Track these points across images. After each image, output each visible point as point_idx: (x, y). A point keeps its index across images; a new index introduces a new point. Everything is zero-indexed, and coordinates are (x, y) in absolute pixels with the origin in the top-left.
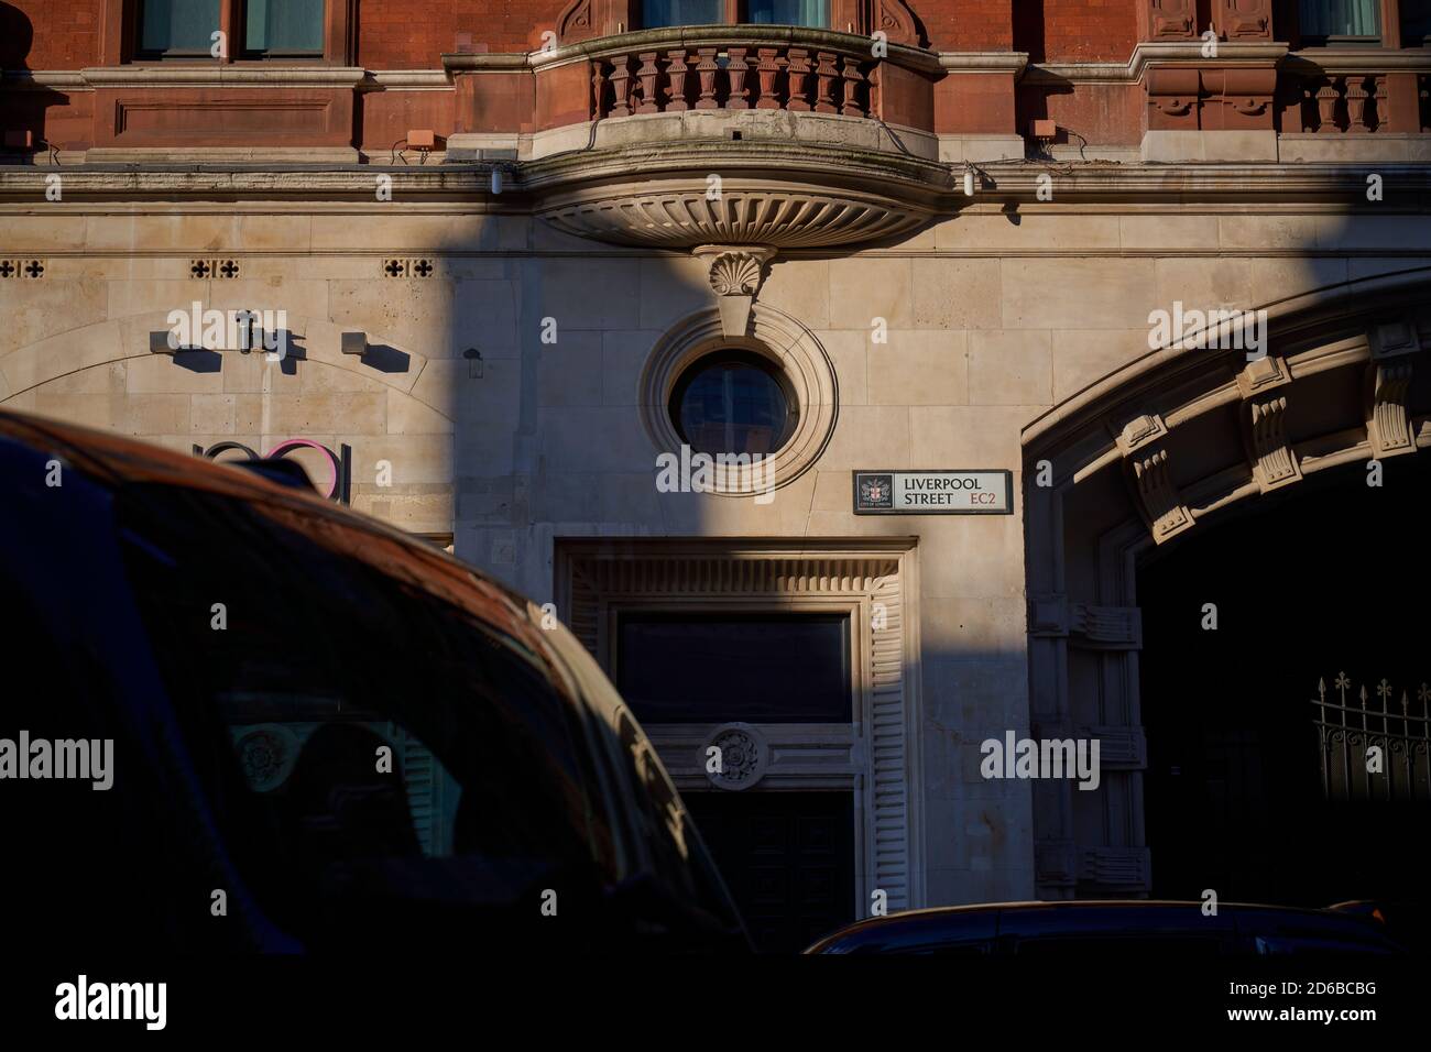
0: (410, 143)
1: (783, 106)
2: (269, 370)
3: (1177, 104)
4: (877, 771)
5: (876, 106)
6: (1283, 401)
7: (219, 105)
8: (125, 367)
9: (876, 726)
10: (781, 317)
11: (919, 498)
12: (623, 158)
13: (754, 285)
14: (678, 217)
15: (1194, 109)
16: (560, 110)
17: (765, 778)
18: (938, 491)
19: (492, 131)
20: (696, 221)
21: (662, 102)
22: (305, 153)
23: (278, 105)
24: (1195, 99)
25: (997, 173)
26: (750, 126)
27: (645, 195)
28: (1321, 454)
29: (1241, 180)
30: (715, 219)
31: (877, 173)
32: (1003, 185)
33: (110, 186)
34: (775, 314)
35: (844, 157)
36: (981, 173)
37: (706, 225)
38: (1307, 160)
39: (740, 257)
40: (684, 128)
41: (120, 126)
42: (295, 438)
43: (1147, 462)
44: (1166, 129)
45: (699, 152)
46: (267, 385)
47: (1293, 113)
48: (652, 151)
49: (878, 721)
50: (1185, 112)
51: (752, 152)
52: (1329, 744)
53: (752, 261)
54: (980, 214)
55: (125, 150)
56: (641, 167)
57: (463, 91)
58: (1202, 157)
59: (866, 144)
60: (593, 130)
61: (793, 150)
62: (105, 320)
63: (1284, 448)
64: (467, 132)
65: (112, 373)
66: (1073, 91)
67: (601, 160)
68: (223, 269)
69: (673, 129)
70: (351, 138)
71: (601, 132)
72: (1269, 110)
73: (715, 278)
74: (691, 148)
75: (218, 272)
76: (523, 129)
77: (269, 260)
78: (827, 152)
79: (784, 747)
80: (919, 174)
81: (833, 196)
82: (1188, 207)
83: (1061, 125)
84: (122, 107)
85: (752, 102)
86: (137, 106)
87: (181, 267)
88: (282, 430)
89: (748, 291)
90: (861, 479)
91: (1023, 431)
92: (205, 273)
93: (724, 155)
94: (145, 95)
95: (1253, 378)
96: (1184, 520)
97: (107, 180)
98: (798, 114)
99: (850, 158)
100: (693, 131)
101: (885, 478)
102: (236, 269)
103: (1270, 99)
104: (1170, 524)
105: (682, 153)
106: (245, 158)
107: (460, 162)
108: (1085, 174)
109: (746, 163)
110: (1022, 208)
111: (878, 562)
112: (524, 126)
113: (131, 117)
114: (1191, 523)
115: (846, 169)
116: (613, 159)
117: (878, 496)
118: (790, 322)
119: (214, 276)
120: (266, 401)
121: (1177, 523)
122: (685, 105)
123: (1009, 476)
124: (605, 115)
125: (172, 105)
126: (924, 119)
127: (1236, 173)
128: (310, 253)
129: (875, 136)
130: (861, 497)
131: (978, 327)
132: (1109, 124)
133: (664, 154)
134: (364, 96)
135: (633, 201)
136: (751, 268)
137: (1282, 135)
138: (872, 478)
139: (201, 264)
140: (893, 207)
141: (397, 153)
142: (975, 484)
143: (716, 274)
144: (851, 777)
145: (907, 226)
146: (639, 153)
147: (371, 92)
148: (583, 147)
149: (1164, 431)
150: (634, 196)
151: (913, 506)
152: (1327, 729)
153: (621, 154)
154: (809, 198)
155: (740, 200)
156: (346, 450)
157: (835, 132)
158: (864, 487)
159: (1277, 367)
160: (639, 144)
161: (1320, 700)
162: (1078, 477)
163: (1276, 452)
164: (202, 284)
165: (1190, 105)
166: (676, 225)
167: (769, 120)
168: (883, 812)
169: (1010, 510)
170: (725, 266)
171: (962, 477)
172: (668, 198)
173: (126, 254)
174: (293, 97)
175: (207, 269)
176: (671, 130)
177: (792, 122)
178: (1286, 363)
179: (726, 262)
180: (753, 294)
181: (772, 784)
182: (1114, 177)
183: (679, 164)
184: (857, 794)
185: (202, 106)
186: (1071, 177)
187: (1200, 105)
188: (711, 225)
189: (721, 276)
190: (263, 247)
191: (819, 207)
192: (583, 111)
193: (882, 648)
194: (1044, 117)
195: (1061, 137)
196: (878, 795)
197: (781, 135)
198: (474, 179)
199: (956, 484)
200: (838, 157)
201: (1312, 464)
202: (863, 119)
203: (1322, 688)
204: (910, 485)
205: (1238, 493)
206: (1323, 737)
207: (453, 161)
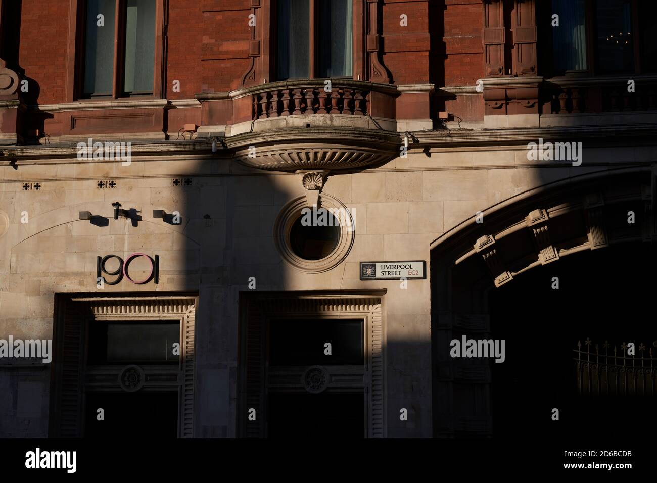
0: (186, 129)
1: (328, 112)
2: (127, 226)
3: (496, 104)
4: (373, 386)
5: (369, 110)
6: (546, 227)
7: (111, 116)
8: (72, 225)
9: (373, 367)
10: (331, 198)
11: (387, 273)
12: (262, 136)
13: (321, 185)
14: (286, 159)
15: (504, 106)
16: (242, 116)
17: (328, 388)
18: (395, 270)
19: (216, 125)
20: (294, 161)
21: (280, 111)
22: (144, 135)
23: (134, 115)
24: (505, 101)
25: (419, 136)
26: (314, 121)
27: (272, 151)
28: (568, 248)
29: (522, 136)
30: (301, 160)
31: (366, 139)
32: (422, 141)
33: (65, 153)
34: (329, 197)
35: (351, 133)
36: (412, 137)
37: (298, 162)
38: (552, 126)
39: (314, 174)
40: (287, 123)
41: (73, 125)
42: (137, 253)
43: (488, 255)
44: (492, 114)
45: (291, 134)
46: (126, 231)
47: (547, 106)
48: (273, 134)
49: (374, 364)
50: (500, 107)
51: (313, 133)
52: (582, 369)
53: (319, 176)
54: (414, 153)
55: (74, 136)
56: (269, 140)
57: (204, 108)
58: (507, 126)
59: (363, 127)
60: (253, 124)
61: (329, 132)
62: (64, 206)
63: (551, 246)
64: (205, 125)
65: (67, 228)
66: (456, 99)
67: (254, 138)
68: (110, 184)
69: (283, 124)
70: (162, 128)
71: (255, 125)
72: (536, 105)
73: (305, 183)
74: (288, 132)
75: (108, 186)
76: (228, 123)
77: (128, 180)
78: (344, 132)
79: (335, 375)
80: (385, 138)
81: (349, 149)
82: (502, 147)
83: (451, 113)
84: (74, 118)
85: (316, 111)
86: (80, 118)
87: (94, 184)
88: (132, 249)
89: (317, 188)
90: (363, 265)
91: (431, 244)
92: (103, 187)
93: (301, 134)
94: (83, 113)
95: (532, 219)
96: (508, 277)
97: (63, 150)
98: (334, 115)
99: (354, 134)
100: (290, 124)
101: (373, 265)
102: (115, 184)
103: (537, 100)
104: (502, 279)
105: (284, 134)
106: (121, 138)
107: (202, 138)
108: (456, 135)
109: (310, 137)
110: (432, 150)
111: (374, 299)
112: (228, 122)
113: (78, 123)
114: (511, 278)
115: (353, 138)
116: (258, 137)
117: (370, 272)
118: (335, 200)
119: (106, 187)
120: (126, 238)
121: (505, 279)
122: (288, 113)
123: (424, 263)
124: (258, 118)
125: (93, 117)
126: (391, 114)
127: (520, 133)
128: (143, 177)
129: (367, 123)
130: (363, 273)
131: (413, 201)
132: (471, 112)
133: (277, 135)
134: (168, 110)
135: (268, 153)
136: (319, 178)
137: (542, 115)
138: (368, 265)
139: (101, 182)
140: (375, 152)
141: (180, 134)
142: (410, 267)
143: (305, 181)
144: (363, 388)
145: (382, 159)
146: (267, 134)
147: (171, 108)
148: (249, 131)
149: (494, 242)
150: (268, 151)
151: (384, 276)
152: (581, 362)
153: (261, 135)
154: (338, 150)
155: (310, 152)
156: (157, 257)
157: (349, 122)
158: (364, 269)
159: (542, 214)
160: (269, 131)
161: (578, 350)
162: (457, 262)
163: (548, 248)
164: (101, 191)
165: (502, 104)
166: (286, 162)
167: (322, 118)
168: (376, 402)
169: (424, 277)
170: (308, 178)
171: (405, 264)
172: (281, 152)
173: (71, 180)
174: (140, 112)
175: (104, 185)
176: (282, 124)
177: (331, 119)
178: (546, 212)
179: (309, 177)
180: (320, 189)
181: (331, 391)
182: (469, 136)
183: (284, 139)
184: (365, 394)
185: (105, 117)
186: (450, 137)
187: (507, 104)
188: (300, 162)
189: (307, 182)
190: (125, 175)
191: (343, 154)
192: (249, 116)
193: (376, 334)
194: (444, 110)
195: (451, 118)
196: (373, 396)
197: (326, 125)
198: (206, 145)
199: (402, 267)
200: (349, 134)
201: (564, 252)
202: (362, 116)
203: (579, 345)
204: (383, 268)
205: (531, 265)
206: (579, 365)
207: (199, 138)
